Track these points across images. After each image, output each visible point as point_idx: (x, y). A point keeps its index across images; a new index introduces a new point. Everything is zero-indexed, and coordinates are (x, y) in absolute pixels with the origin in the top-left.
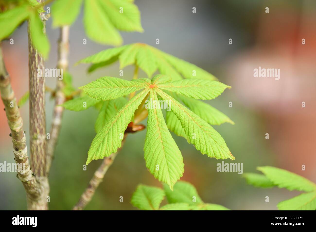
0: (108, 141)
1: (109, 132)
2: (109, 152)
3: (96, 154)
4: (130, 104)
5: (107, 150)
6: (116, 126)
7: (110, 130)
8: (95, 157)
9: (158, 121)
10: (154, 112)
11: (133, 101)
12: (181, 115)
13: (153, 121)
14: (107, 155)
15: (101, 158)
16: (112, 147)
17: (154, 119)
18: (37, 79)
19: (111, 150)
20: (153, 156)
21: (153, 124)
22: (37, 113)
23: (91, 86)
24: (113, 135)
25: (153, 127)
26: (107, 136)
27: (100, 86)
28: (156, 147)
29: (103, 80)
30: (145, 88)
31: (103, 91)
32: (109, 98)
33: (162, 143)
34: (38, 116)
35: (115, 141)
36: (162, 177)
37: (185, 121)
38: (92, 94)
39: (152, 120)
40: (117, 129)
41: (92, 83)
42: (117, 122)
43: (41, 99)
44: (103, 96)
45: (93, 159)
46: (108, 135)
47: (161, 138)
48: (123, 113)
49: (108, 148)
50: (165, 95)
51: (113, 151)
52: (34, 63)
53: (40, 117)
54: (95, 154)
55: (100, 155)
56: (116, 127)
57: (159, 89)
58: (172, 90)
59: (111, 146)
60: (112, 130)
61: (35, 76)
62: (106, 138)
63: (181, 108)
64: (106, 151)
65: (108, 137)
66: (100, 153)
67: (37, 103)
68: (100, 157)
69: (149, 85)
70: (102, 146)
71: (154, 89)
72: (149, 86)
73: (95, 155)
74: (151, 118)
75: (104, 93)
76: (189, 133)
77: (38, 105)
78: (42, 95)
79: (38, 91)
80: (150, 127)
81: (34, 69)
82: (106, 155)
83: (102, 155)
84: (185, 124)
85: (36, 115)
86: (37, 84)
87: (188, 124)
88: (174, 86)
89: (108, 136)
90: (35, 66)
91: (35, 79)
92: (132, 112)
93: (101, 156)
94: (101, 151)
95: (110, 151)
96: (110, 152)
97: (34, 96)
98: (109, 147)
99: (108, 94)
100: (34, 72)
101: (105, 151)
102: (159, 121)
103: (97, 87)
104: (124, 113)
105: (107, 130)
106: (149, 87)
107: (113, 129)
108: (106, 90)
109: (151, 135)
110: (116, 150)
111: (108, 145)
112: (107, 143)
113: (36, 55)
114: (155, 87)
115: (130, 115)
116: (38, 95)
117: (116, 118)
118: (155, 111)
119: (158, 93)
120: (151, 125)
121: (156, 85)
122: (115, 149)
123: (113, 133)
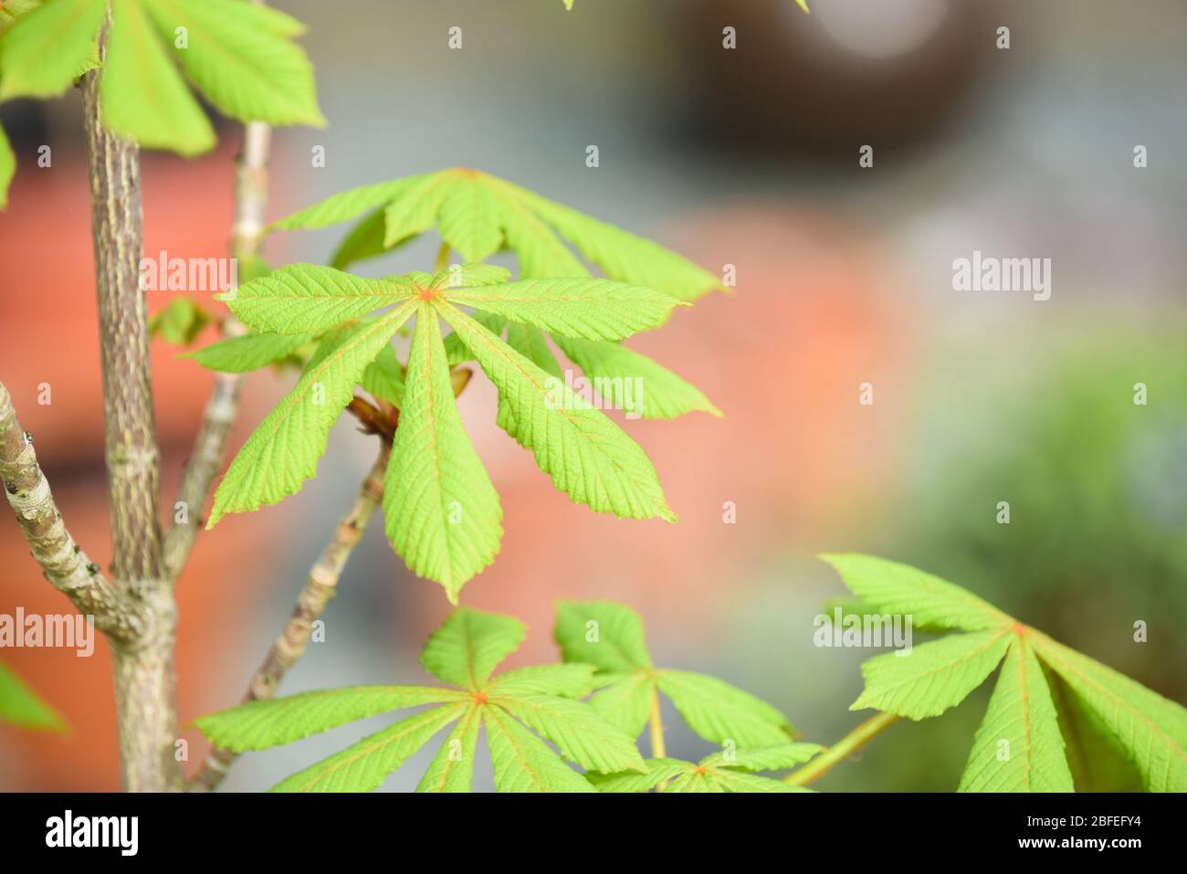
0: (273, 457)
1: (278, 430)
2: (275, 491)
3: (237, 495)
4: (352, 346)
5: (270, 484)
6: (302, 411)
7: (283, 423)
8: (233, 506)
9: (432, 399)
10: (422, 371)
11: (363, 337)
12: (509, 382)
13: (419, 399)
14: (270, 500)
15: (252, 507)
16: (285, 475)
17: (421, 392)
18: (116, 277)
19: (282, 484)
20: (406, 500)
21: (416, 406)
22: (122, 382)
23: (251, 290)
24: (289, 440)
25: (415, 416)
26: (273, 440)
27: (278, 293)
28: (415, 474)
29: (288, 275)
30: (406, 298)
31: (283, 308)
32: (297, 327)
33: (437, 462)
34: (125, 392)
35: (295, 458)
36: (427, 564)
37: (523, 402)
38: (250, 316)
39: (413, 396)
40: (305, 422)
41: (256, 282)
42: (304, 398)
43: (132, 340)
44: (282, 321)
45: (228, 510)
46: (276, 438)
47: (436, 448)
48: (326, 373)
49: (273, 477)
50: (462, 322)
51: (289, 487)
52: (104, 225)
53: (130, 395)
54: (234, 497)
55: (248, 499)
56: (301, 414)
57: (449, 302)
58: (491, 310)
59: (282, 472)
60: (287, 422)
61: (109, 266)
62: (270, 448)
63: (512, 362)
64: (267, 487)
65: (275, 445)
66: (249, 494)
67: (121, 349)
68: (249, 506)
69: (420, 290)
70: (256, 471)
71: (432, 302)
72: (419, 292)
73: (232, 501)
74: (413, 388)
75: (283, 313)
76: (534, 439)
77: (124, 357)
78: (135, 327)
79: (120, 315)
80: (407, 416)
81: (107, 246)
82: (266, 499)
83: (252, 500)
84: (521, 411)
85: (118, 388)
86: (117, 293)
87: (530, 411)
88: (502, 296)
89: (275, 442)
90: (109, 235)
91: (111, 276)
92: (354, 370)
93: (250, 503)
94: (252, 487)
95: (277, 485)
96: (278, 490)
97: (112, 329)
98: (275, 473)
99: (296, 317)
100: (106, 253)
101: (264, 488)
102: (435, 398)
103: (266, 296)
104: (329, 374)
105: (276, 424)
106: (416, 297)
107: (290, 420)
108: (291, 304)
109: (406, 438)
110: (297, 486)
111: (274, 469)
112: (271, 463)
113: (111, 202)
114: (435, 298)
115: (348, 380)
116: (122, 327)
117: (306, 389)
118: (425, 369)
119: (444, 314)
120: (411, 409)
121: (442, 290)
122: (295, 483)
123: (289, 432)
